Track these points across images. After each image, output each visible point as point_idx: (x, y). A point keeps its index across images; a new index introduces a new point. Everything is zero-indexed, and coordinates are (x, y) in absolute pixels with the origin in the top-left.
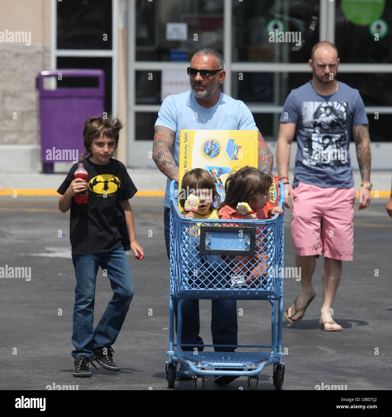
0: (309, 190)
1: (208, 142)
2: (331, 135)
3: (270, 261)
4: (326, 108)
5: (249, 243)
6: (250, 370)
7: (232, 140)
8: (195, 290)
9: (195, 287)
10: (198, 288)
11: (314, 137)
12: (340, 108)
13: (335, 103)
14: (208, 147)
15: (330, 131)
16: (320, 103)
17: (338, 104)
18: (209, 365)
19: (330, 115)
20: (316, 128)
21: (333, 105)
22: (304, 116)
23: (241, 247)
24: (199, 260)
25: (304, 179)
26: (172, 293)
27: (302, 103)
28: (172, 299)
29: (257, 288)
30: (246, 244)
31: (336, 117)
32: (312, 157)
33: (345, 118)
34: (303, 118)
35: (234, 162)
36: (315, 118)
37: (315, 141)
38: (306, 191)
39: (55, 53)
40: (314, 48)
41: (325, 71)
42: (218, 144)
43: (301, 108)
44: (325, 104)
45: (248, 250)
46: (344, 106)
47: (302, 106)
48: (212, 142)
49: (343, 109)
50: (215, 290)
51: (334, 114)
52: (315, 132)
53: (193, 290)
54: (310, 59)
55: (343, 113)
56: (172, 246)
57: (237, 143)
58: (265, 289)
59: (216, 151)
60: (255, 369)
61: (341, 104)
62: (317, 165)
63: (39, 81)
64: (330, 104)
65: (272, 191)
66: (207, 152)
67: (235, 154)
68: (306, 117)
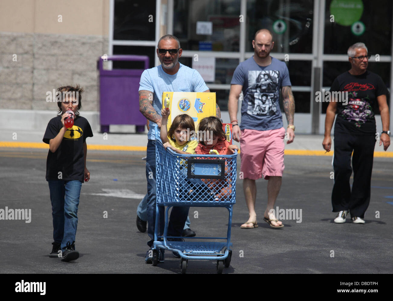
0: (251, 134)
1: (182, 100)
2: (267, 94)
3: (234, 182)
4: (264, 75)
5: (220, 171)
6: (218, 256)
7: (199, 99)
8: (184, 202)
9: (184, 200)
10: (186, 201)
11: (256, 95)
12: (274, 75)
13: (271, 72)
14: (182, 103)
15: (267, 91)
16: (260, 71)
17: (272, 72)
18: (191, 253)
19: (268, 80)
20: (257, 89)
21: (269, 72)
22: (250, 81)
23: (215, 173)
24: (187, 182)
25: (248, 125)
26: (158, 202)
27: (248, 72)
28: (158, 206)
29: (225, 201)
30: (219, 171)
31: (271, 81)
32: (254, 109)
33: (278, 82)
34: (249, 82)
35: (200, 114)
36: (257, 82)
37: (257, 99)
38: (250, 134)
39: (112, 43)
40: (257, 33)
41: (262, 49)
42: (189, 102)
43: (247, 75)
44: (263, 72)
45: (220, 175)
46: (277, 73)
47: (248, 73)
48: (185, 100)
49: (276, 76)
50: (197, 202)
51: (270, 79)
52: (256, 92)
53: (182, 202)
54: (254, 40)
55: (276, 78)
56: (158, 170)
57: (202, 101)
58: (231, 201)
59: (188, 107)
60: (223, 255)
61: (275, 72)
62: (258, 115)
63: (100, 63)
64: (267, 72)
65: (228, 134)
66: (182, 107)
67: (201, 108)
68: (251, 81)
